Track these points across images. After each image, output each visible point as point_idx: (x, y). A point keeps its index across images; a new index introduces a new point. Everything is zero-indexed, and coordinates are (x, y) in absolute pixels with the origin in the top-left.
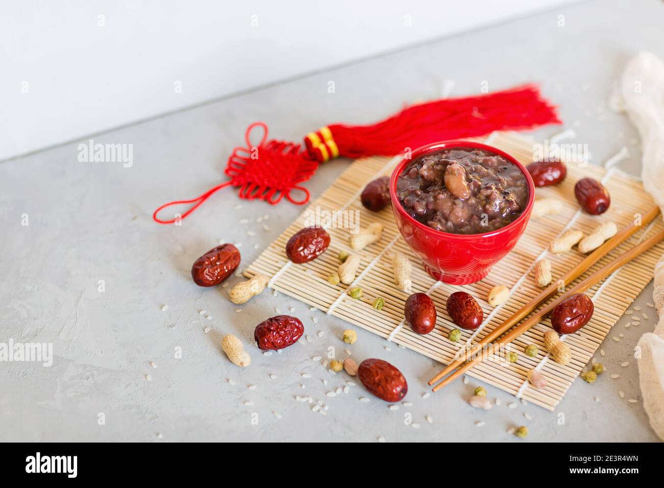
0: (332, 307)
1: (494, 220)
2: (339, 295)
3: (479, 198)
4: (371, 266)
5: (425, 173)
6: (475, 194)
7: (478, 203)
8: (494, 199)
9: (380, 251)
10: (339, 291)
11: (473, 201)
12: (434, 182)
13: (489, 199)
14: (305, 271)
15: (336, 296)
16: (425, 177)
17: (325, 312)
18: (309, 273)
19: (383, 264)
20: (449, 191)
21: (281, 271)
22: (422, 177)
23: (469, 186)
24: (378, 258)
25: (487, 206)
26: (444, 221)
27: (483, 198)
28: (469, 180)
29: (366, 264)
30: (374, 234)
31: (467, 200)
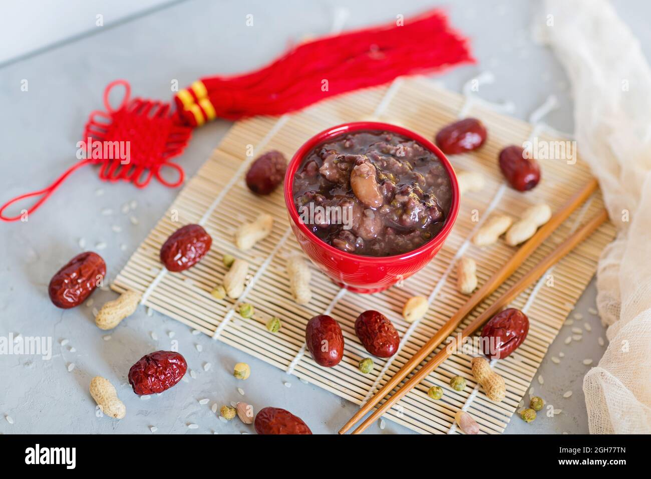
0: (219, 330)
1: (412, 234)
2: (226, 313)
3: (394, 206)
4: (262, 270)
5: (328, 173)
6: (389, 201)
7: (392, 211)
8: (413, 208)
9: (271, 249)
10: (225, 306)
11: (387, 209)
12: (338, 182)
13: (406, 208)
14: (183, 280)
15: (222, 314)
16: (327, 177)
17: (210, 337)
18: (189, 283)
19: (275, 267)
20: (358, 198)
21: (156, 282)
22: (324, 176)
23: (381, 189)
24: (269, 260)
25: (404, 217)
26: (352, 237)
27: (399, 205)
28: (381, 182)
29: (255, 268)
30: (264, 229)
31: (379, 209)
